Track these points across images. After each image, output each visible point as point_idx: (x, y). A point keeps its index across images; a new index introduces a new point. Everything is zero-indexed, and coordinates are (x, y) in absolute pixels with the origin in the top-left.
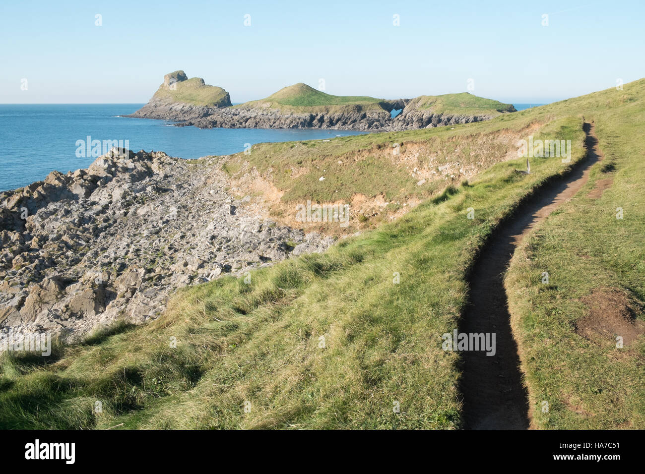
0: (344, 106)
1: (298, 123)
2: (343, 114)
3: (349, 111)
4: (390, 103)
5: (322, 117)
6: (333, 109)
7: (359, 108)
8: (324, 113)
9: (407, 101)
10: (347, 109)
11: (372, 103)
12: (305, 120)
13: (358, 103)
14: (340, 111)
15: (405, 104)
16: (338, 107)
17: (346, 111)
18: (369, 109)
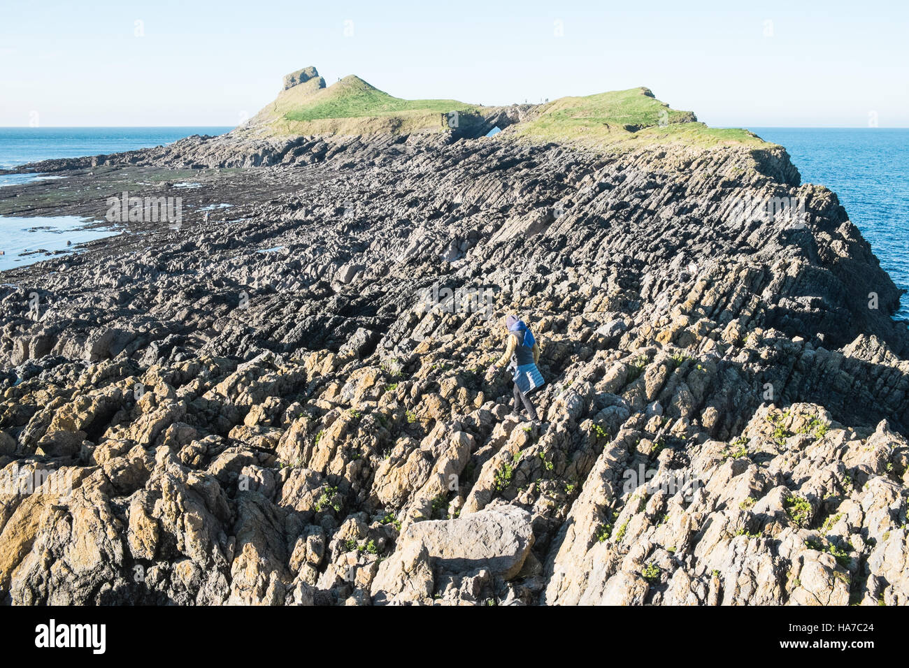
0: (368, 118)
1: (244, 157)
2: (359, 137)
3: (374, 129)
4: (484, 114)
5: (312, 145)
6: (346, 126)
7: (397, 124)
8: (325, 135)
9: (526, 108)
10: (370, 125)
11: (429, 113)
12: (266, 152)
13: (401, 113)
14: (355, 131)
15: (521, 116)
16: (356, 121)
17: (368, 131)
18: (419, 125)
